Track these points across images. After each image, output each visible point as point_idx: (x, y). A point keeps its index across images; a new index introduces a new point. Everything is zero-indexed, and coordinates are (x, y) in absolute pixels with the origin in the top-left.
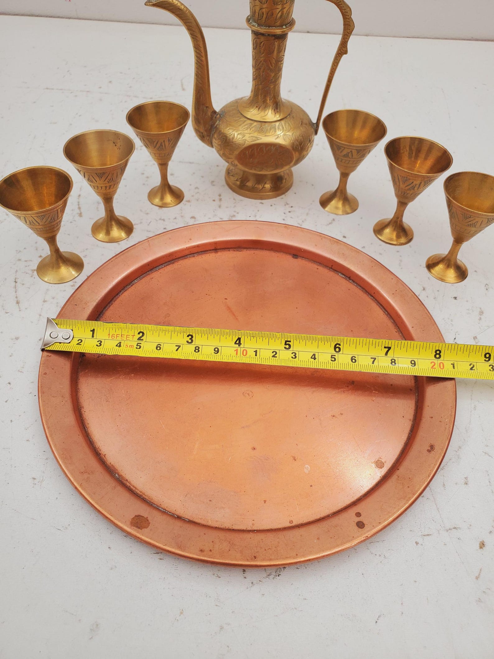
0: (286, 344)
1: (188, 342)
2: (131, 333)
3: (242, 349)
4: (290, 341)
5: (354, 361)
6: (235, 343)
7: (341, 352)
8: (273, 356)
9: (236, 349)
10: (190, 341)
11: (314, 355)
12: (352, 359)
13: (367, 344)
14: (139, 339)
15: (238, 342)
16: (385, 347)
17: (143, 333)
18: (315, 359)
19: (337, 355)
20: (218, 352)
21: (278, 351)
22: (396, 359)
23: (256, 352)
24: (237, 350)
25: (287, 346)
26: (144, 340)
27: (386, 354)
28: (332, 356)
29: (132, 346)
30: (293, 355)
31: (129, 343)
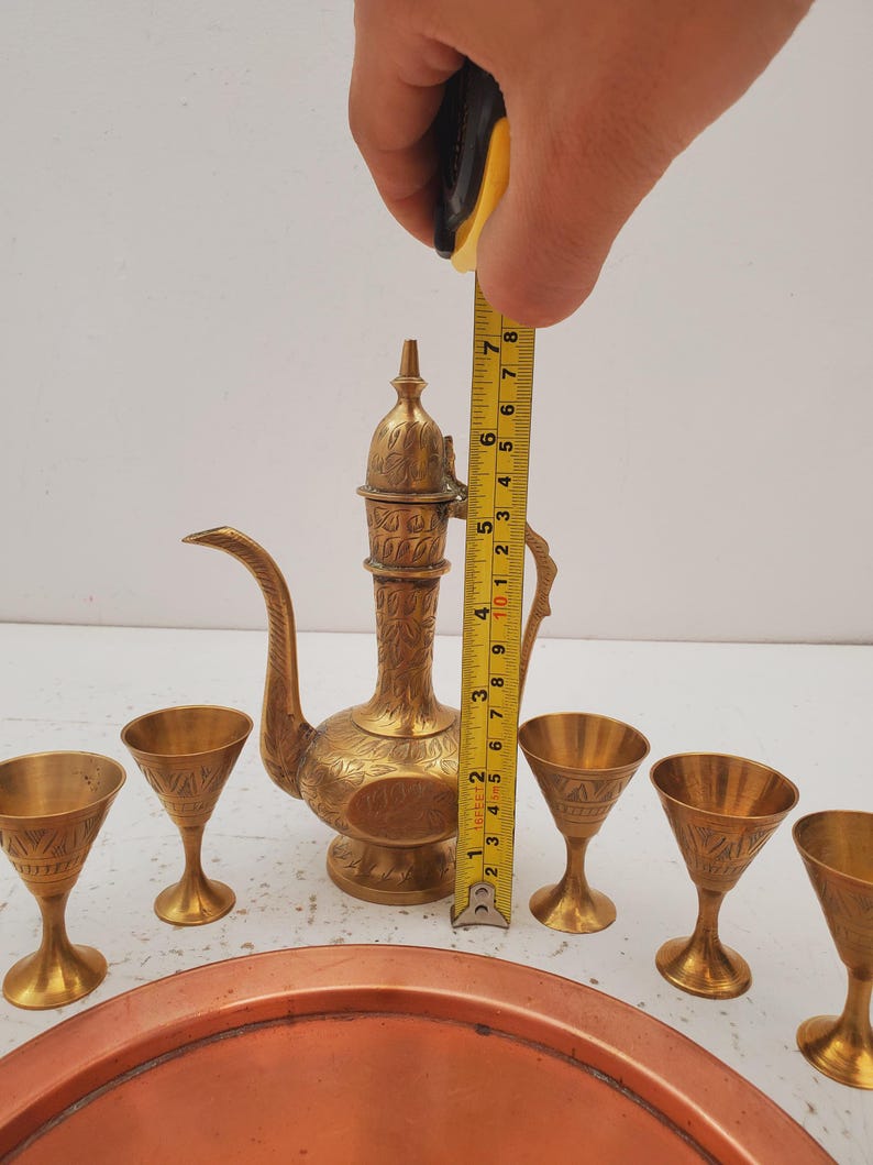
0: (483, 532)
1: (484, 699)
2: (473, 793)
3: (494, 606)
4: (479, 524)
5: (510, 410)
6: (484, 618)
7: (495, 432)
8: (506, 552)
9: (493, 617)
10: (482, 695)
11: (500, 480)
12: (507, 413)
13: (481, 385)
14: (482, 779)
15: (482, 615)
16: (485, 353)
17: (471, 775)
18: (508, 480)
19: (499, 440)
20: (499, 647)
21: (496, 545)
22: (505, 331)
23: (498, 582)
24: (496, 615)
25: (487, 528)
26: (484, 770)
27: (496, 350)
28: (501, 449)
29: (495, 790)
30: (503, 519)
31: (490, 793)
